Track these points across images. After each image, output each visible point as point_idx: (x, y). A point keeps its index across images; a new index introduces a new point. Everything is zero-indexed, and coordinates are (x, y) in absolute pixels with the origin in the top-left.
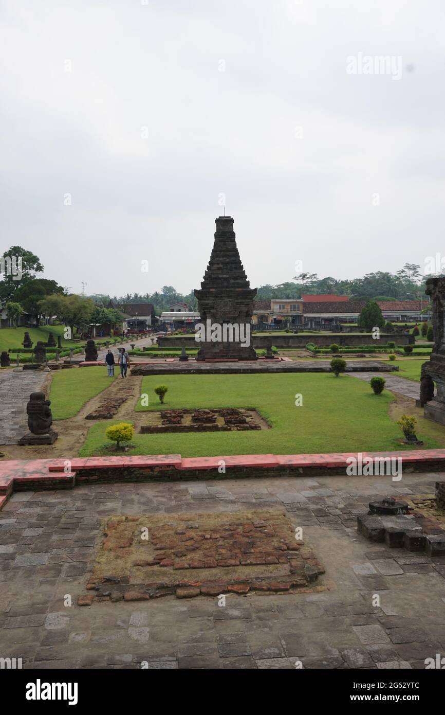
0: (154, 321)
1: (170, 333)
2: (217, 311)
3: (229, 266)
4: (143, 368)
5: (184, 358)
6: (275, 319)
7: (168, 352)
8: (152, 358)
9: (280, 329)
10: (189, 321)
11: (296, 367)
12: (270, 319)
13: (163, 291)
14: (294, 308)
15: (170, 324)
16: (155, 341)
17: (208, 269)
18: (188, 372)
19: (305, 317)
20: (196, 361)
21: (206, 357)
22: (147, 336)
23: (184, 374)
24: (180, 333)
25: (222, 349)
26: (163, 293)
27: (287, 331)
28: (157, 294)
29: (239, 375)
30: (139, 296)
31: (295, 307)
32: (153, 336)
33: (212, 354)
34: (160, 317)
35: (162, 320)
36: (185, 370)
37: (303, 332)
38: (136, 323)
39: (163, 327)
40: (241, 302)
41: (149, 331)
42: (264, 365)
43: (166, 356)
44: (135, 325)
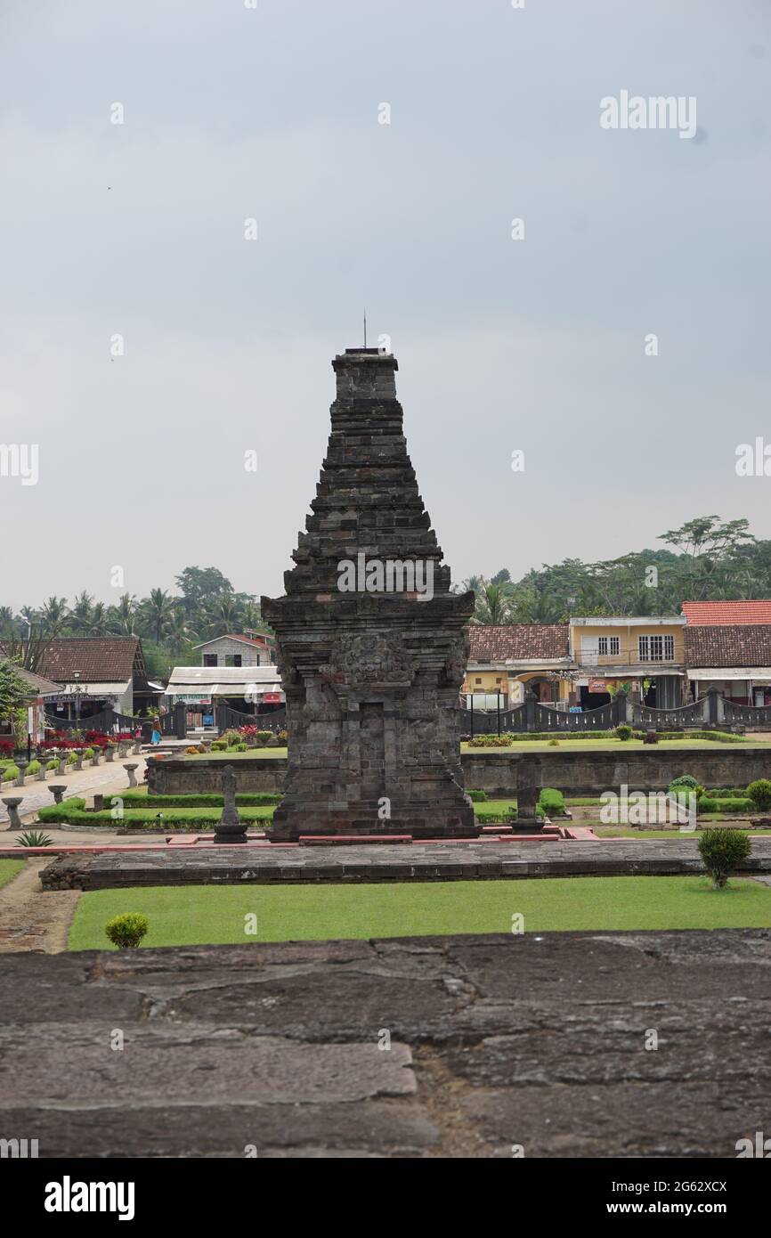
0: (144, 699)
1: (197, 744)
2: (340, 670)
3: (380, 517)
4: (82, 864)
5: (232, 833)
6: (584, 689)
7: (179, 813)
8: (119, 834)
9: (600, 726)
10: (272, 700)
11: (595, 858)
12: (566, 690)
13: (185, 588)
14: (654, 647)
15: (202, 710)
16: (140, 775)
17: (308, 528)
18: (233, 877)
19: (693, 682)
20: (268, 843)
21: (303, 826)
22: (116, 756)
23: (221, 883)
24: (235, 742)
25: (357, 798)
26: (182, 594)
27: (624, 735)
28: (158, 597)
29: (399, 885)
30: (93, 605)
31: (657, 647)
32: (136, 753)
33: (324, 818)
34: (166, 684)
35: (171, 697)
36: (222, 872)
37: (680, 737)
38: (77, 706)
39: (176, 721)
40: (419, 639)
41: (121, 736)
42: (491, 854)
43: (173, 828)
44: (74, 712)
